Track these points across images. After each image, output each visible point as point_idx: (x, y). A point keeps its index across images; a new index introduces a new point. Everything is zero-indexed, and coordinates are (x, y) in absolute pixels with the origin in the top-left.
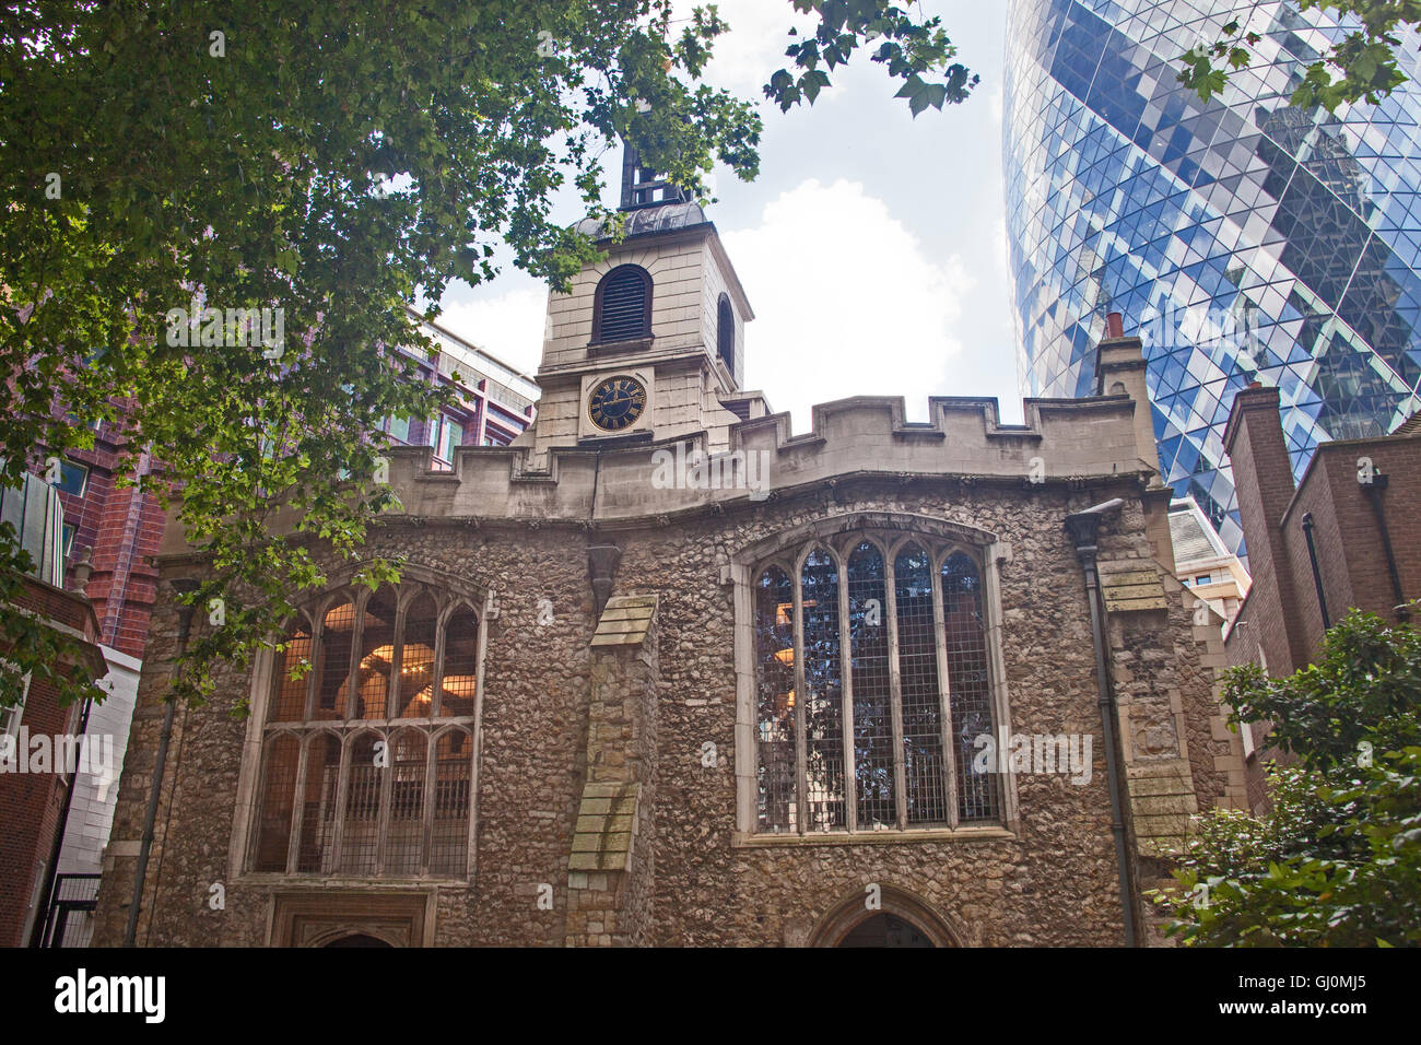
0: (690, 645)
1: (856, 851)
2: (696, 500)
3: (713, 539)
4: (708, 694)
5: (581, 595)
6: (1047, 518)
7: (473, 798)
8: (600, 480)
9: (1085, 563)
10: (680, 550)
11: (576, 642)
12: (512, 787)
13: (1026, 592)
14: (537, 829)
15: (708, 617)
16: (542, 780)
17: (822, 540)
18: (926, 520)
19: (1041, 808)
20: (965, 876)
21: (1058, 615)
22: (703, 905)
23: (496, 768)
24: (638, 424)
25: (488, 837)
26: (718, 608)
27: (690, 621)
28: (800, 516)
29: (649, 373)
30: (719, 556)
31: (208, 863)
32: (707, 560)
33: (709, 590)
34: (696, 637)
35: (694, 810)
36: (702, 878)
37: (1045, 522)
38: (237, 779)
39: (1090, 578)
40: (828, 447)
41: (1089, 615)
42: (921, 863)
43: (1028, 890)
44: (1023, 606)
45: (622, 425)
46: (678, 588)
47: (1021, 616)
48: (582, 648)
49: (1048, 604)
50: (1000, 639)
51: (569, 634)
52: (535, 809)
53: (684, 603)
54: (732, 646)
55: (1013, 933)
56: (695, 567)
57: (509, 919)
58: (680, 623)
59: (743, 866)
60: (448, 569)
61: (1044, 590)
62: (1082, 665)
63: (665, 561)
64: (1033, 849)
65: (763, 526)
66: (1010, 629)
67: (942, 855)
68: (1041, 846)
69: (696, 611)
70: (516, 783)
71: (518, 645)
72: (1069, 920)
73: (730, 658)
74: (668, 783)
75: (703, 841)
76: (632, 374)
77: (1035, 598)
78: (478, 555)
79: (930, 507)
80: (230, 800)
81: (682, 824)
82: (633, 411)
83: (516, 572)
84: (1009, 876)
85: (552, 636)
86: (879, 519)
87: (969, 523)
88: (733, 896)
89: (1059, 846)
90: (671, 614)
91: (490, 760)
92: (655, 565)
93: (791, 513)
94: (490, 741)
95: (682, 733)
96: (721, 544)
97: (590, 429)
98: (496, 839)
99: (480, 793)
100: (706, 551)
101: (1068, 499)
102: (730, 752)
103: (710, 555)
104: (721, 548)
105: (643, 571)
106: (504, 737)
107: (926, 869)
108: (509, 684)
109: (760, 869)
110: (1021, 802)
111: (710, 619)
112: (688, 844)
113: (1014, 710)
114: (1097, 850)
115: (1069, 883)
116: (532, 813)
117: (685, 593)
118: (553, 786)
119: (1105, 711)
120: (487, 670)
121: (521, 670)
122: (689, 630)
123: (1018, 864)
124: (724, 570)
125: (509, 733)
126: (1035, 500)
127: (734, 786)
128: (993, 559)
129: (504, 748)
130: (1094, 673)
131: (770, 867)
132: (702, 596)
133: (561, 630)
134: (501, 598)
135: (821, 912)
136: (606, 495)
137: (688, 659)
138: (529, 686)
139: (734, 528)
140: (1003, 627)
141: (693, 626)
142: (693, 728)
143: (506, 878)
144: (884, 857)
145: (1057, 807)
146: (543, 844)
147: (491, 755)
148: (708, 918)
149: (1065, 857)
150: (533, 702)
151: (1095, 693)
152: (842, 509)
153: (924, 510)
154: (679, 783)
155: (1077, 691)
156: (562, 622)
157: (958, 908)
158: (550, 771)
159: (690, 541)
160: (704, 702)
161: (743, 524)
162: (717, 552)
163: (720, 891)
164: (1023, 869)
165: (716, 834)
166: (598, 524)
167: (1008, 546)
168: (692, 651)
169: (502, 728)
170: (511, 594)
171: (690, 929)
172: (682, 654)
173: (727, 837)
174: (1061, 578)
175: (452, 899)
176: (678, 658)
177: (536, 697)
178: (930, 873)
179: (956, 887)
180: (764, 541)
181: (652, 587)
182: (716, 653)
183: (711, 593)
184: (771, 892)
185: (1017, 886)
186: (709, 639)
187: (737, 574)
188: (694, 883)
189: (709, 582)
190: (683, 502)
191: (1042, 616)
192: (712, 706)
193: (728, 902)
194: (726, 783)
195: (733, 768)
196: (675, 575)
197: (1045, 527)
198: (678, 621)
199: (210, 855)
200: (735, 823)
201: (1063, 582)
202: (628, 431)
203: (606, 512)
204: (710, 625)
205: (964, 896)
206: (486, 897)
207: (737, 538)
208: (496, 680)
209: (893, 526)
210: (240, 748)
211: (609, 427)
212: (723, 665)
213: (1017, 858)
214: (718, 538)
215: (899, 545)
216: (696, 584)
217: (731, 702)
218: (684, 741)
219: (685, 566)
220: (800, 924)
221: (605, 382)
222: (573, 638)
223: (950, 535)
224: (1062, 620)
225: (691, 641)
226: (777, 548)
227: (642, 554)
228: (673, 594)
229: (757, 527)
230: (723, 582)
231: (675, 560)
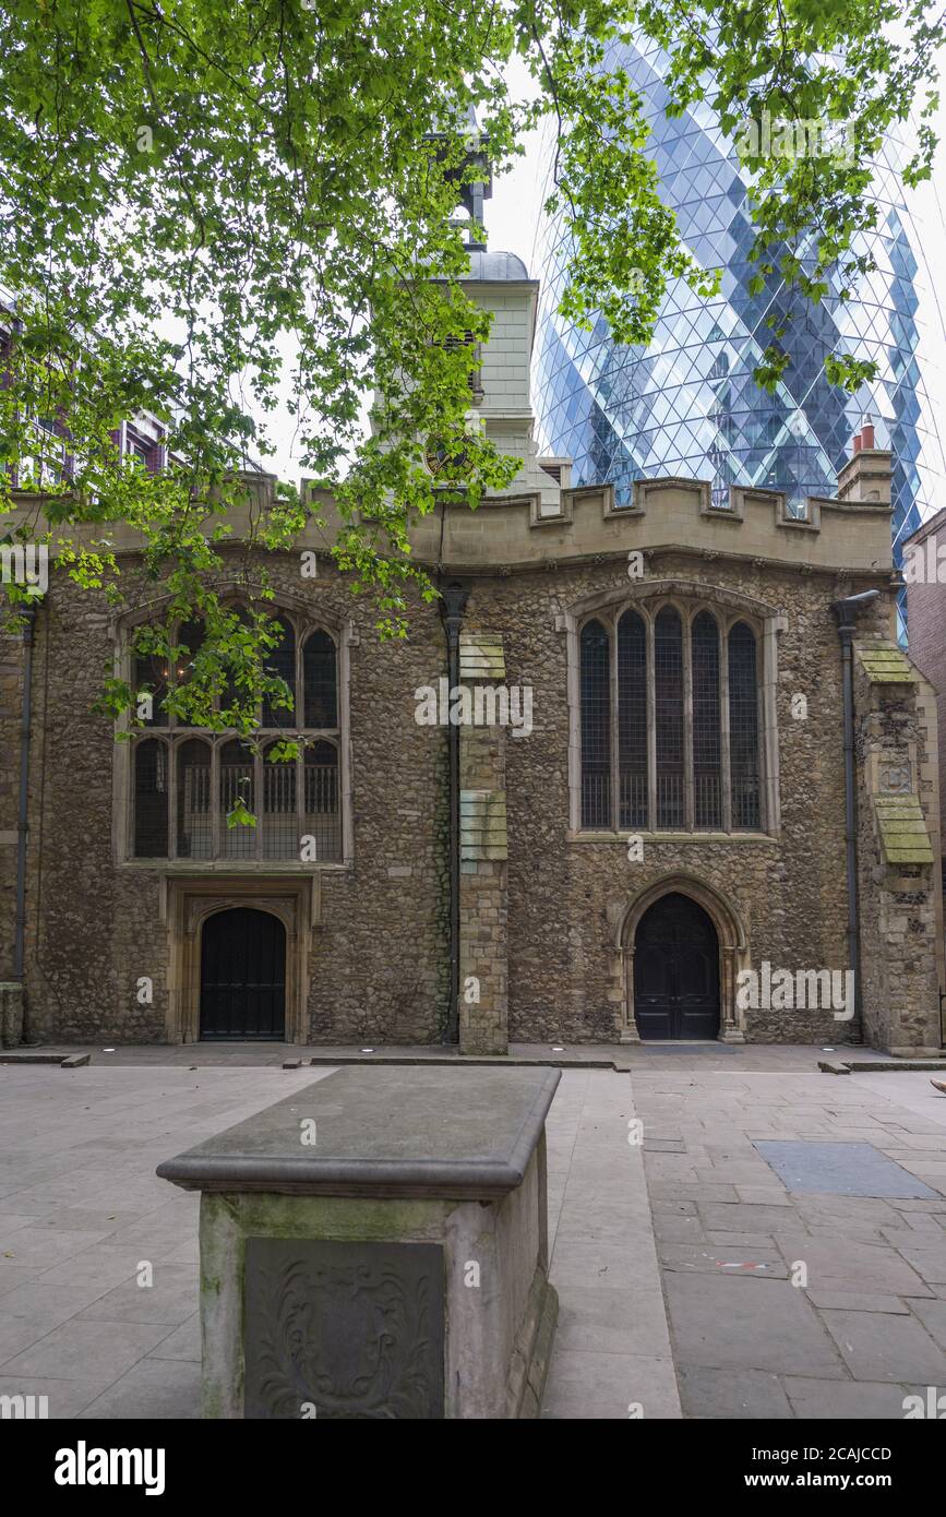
1: (661, 847)
2: (533, 555)
3: (548, 593)
4: (545, 721)
5: (433, 630)
6: (817, 600)
7: (346, 800)
8: (446, 527)
9: (845, 641)
10: (519, 598)
11: (431, 671)
12: (381, 790)
13: (796, 659)
14: (404, 824)
15: (544, 658)
16: (408, 784)
17: (637, 601)
18: (724, 593)
19: (796, 822)
20: (739, 868)
21: (818, 678)
22: (543, 884)
23: (366, 774)
25: (362, 829)
26: (553, 651)
27: (528, 660)
28: (621, 579)
30: (553, 607)
31: (91, 850)
32: (543, 609)
33: (545, 635)
34: (534, 674)
35: (535, 813)
36: (542, 864)
37: (815, 603)
38: (111, 777)
39: (847, 650)
40: (645, 521)
41: (842, 680)
42: (708, 858)
43: (784, 880)
44: (794, 669)
46: (518, 631)
47: (791, 677)
49: (812, 669)
50: (774, 694)
51: (424, 664)
52: (400, 808)
53: (523, 644)
54: (566, 683)
55: (772, 908)
56: (533, 615)
57: (385, 895)
58: (521, 661)
59: (574, 856)
60: (306, 596)
61: (810, 658)
62: (834, 718)
63: (507, 608)
64: (789, 851)
65: (589, 584)
66: (783, 687)
67: (723, 852)
68: (796, 849)
69: (534, 652)
70: (385, 787)
71: (378, 670)
72: (811, 901)
73: (564, 694)
74: (514, 791)
75: (543, 836)
77: (803, 663)
78: (335, 587)
79: (727, 582)
80: (106, 795)
81: (526, 823)
83: (372, 605)
84: (771, 869)
86: (686, 587)
87: (757, 598)
88: (567, 878)
89: (807, 850)
90: (512, 653)
91: (360, 767)
92: (497, 609)
93: (613, 575)
94: (358, 751)
95: (524, 752)
96: (555, 596)
98: (368, 831)
99: (353, 795)
100: (542, 600)
101: (834, 586)
102: (564, 768)
103: (546, 606)
104: (554, 600)
105: (487, 614)
106: (372, 749)
107: (712, 862)
108: (373, 704)
109: (588, 859)
110: (782, 816)
111: (546, 660)
112: (530, 838)
113: (781, 748)
114: (834, 853)
115: (813, 876)
116: (400, 812)
117: (525, 636)
118: (417, 790)
119: (848, 755)
120: (352, 690)
121: (383, 692)
122: (529, 667)
123: (777, 861)
124: (558, 619)
125: (376, 745)
126: (809, 584)
127: (568, 795)
128: (774, 630)
129: (372, 757)
130: (842, 725)
131: (595, 857)
132: (539, 640)
134: (360, 628)
135: (634, 891)
136: (452, 542)
138: (391, 706)
139: (566, 584)
140: (778, 685)
141: (532, 664)
142: (534, 748)
143: (381, 862)
144: (681, 852)
145: (807, 822)
146: (411, 836)
147: (360, 762)
148: (548, 894)
149: (811, 857)
150: (395, 720)
151: (841, 738)
152: (656, 577)
153: (722, 584)
154: (522, 791)
155: (828, 738)
156: (417, 653)
157: (734, 890)
158: (413, 778)
159: (528, 591)
160: (542, 728)
161: (573, 580)
162: (551, 603)
163: (557, 874)
164: (781, 864)
165: (553, 832)
166: (447, 567)
167: (785, 620)
168: (532, 686)
169: (369, 741)
170: (369, 625)
171: (533, 902)
173: (562, 833)
174: (823, 650)
175: (334, 880)
177: (398, 716)
178: (715, 866)
179: (733, 876)
180: (592, 598)
181: (495, 628)
182: (552, 689)
183: (547, 638)
184: (597, 876)
185: (775, 876)
186: (546, 677)
187: (570, 625)
188: (536, 867)
189: (545, 628)
190: (523, 555)
191: (806, 678)
192: (549, 731)
193: (563, 883)
194: (561, 792)
195: (567, 781)
196: (515, 620)
197: (815, 607)
198: (519, 659)
199: (92, 843)
200: (568, 823)
201: (825, 653)
203: (452, 558)
204: (546, 664)
205: (738, 882)
206: (364, 877)
207: (568, 593)
208: (360, 699)
209: (694, 595)
210: (110, 749)
212: (558, 699)
213: (777, 857)
214: (552, 592)
215: (697, 610)
216: (534, 629)
217: (564, 729)
218: (526, 758)
219: (524, 613)
220: (618, 899)
223: (739, 607)
224: (820, 682)
225: (530, 677)
226: (601, 604)
227: (486, 599)
228: (514, 636)
229: (585, 585)
230: (558, 630)
231: (515, 607)
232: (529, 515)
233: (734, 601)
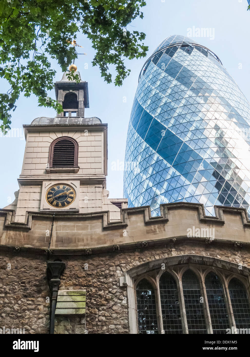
0: (104, 318)
2: (105, 243)
3: (115, 263)
5: (42, 287)
8: (54, 228)
10: (97, 267)
11: (38, 314)
15: (113, 303)
18: (221, 261)
24: (72, 206)
26: (119, 299)
27: (103, 305)
28: (158, 254)
29: (77, 183)
30: (118, 272)
32: (112, 273)
33: (113, 289)
34: (107, 314)
40: (169, 223)
45: (63, 205)
46: (96, 287)
48: (42, 318)
51: (34, 309)
53: (100, 295)
54: (128, 319)
56: (106, 277)
58: (98, 306)
65: (140, 258)
69: (106, 300)
76: (69, 182)
79: (222, 255)
82: (69, 200)
85: (24, 310)
86: (198, 259)
87: (241, 264)
90: (93, 301)
92: (83, 274)
93: (154, 253)
96: (119, 265)
97: (46, 206)
100: (111, 268)
103: (113, 271)
104: (118, 268)
105: (77, 277)
111: (115, 305)
117: (100, 290)
122: (103, 310)
124: (121, 279)
132: (110, 292)
133: (30, 307)
136: (58, 237)
137: (102, 326)
139: (125, 258)
141: (105, 308)
152: (179, 253)
153: (218, 256)
156: (30, 302)
159: (102, 263)
161: (130, 256)
162: (117, 270)
166: (54, 251)
168: (105, 322)
172: (99, 323)
176: (97, 325)
180: (141, 266)
181: (82, 286)
182: (119, 323)
183: (115, 291)
186: (114, 315)
187: (129, 282)
189: (113, 285)
190: (99, 244)
196: (95, 280)
198: (96, 304)
202: (67, 208)
203: (57, 246)
204: (114, 308)
207: (127, 263)
211: (57, 206)
214: (117, 263)
215: (206, 272)
216: (106, 286)
219: (100, 276)
221: (55, 185)
222: (37, 312)
223: (232, 269)
225: (104, 316)
226: (147, 270)
227: (77, 268)
228: (94, 290)
229: (137, 259)
230: (121, 285)
231: (95, 272)
232: (103, 222)
233: (228, 266)
